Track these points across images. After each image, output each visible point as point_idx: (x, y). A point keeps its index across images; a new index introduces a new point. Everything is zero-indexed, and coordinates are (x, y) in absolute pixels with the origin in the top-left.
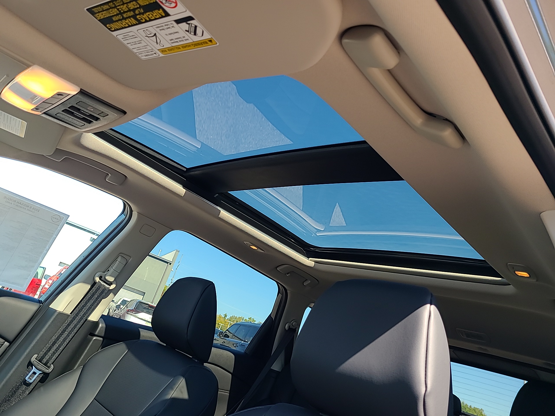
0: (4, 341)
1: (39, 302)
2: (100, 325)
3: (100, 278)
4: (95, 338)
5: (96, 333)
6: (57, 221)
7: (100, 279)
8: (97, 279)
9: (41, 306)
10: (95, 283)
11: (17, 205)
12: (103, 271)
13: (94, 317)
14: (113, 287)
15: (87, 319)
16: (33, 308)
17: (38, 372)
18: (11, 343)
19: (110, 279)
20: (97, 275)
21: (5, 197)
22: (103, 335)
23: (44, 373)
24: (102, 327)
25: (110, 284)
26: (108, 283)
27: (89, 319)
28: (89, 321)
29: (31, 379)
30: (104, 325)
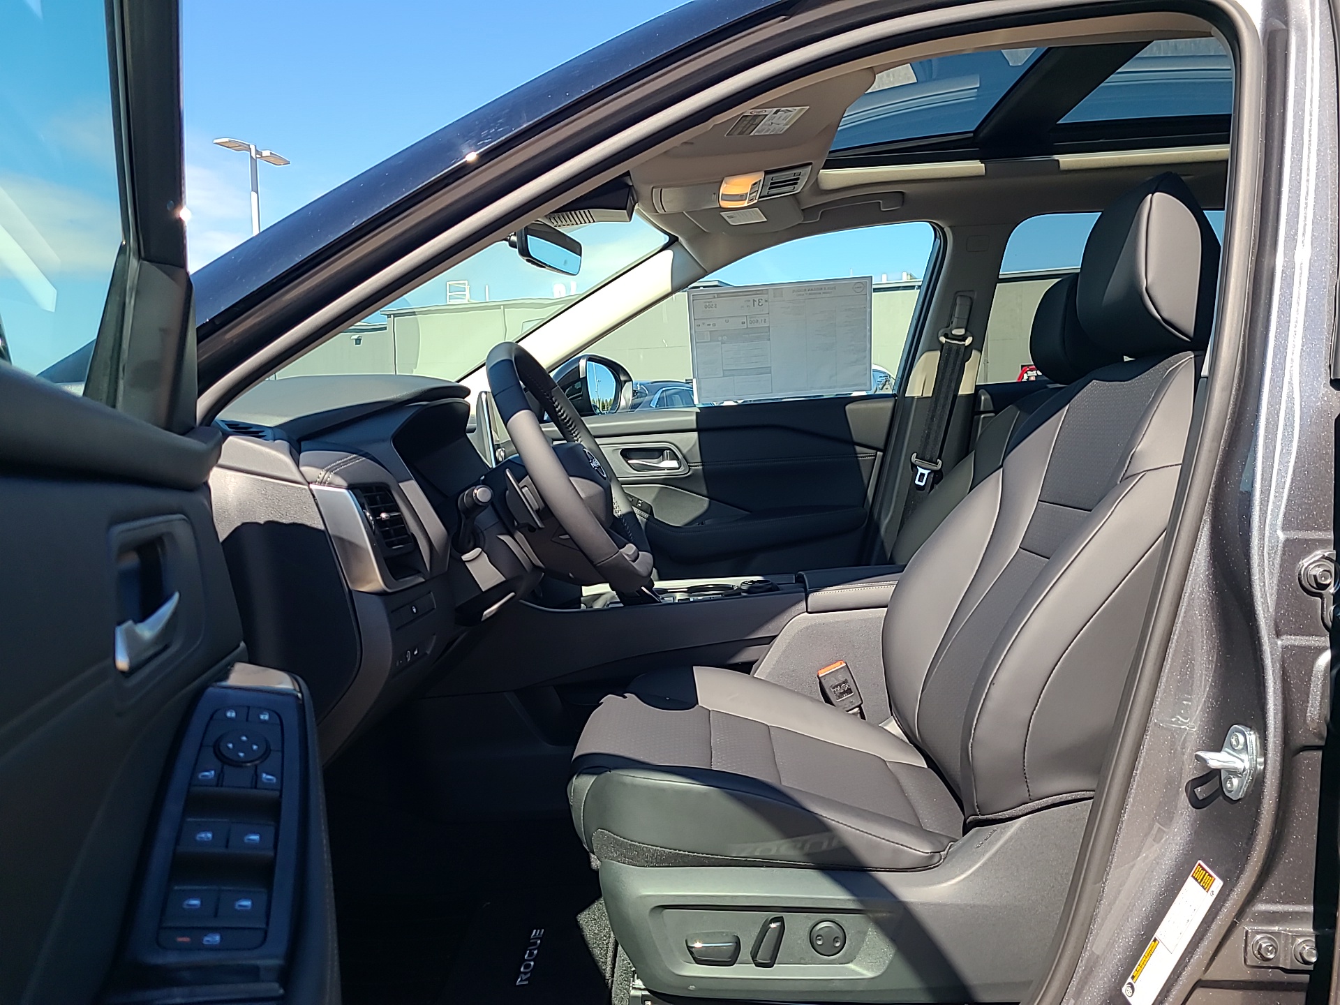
0: (875, 451)
1: (894, 395)
2: (983, 398)
3: (946, 336)
4: (982, 416)
5: (982, 409)
6: (862, 289)
7: (947, 338)
8: (943, 339)
9: (896, 400)
10: (943, 345)
11: (810, 294)
12: (946, 326)
13: (966, 388)
14: (968, 341)
15: (955, 396)
16: (889, 404)
17: (926, 472)
18: (884, 451)
19: (961, 332)
20: (940, 334)
21: (794, 291)
22: (992, 408)
23: (932, 471)
24: (985, 399)
25: (963, 338)
26: (960, 338)
27: (960, 393)
28: (962, 396)
29: (922, 482)
30: (988, 396)
